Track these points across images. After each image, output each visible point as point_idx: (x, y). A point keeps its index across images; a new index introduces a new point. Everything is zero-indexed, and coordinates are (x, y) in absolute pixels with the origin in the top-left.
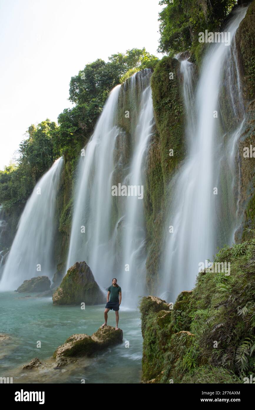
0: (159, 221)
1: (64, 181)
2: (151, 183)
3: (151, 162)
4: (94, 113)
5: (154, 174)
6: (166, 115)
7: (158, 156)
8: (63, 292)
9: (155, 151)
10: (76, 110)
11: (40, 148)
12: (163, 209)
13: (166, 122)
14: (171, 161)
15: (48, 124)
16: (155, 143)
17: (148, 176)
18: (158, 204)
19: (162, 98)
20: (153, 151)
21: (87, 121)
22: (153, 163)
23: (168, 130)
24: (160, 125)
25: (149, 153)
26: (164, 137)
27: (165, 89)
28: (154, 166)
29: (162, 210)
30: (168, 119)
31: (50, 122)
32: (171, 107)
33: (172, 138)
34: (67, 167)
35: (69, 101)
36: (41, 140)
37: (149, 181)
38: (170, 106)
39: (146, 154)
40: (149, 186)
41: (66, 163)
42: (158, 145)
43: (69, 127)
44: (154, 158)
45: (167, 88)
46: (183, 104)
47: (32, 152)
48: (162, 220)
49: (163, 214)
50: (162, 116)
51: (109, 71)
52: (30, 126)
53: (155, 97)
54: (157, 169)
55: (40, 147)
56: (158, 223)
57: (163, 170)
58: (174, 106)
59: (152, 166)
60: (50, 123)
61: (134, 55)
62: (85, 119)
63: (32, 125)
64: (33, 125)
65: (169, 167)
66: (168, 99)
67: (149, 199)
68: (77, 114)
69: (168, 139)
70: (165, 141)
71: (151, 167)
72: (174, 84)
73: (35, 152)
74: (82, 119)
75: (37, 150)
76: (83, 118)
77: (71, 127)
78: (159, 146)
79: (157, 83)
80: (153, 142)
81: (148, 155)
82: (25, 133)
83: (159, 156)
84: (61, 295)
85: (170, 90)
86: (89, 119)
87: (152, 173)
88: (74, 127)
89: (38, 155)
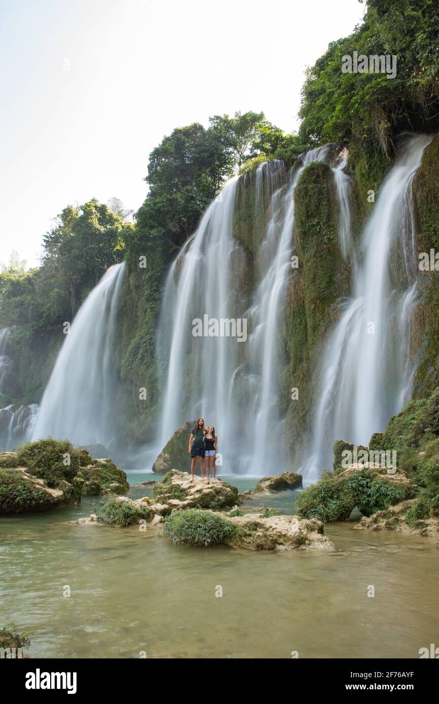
0: (301, 375)
1: (126, 301)
2: (291, 326)
3: (291, 300)
4: (190, 209)
5: (295, 315)
6: (313, 241)
7: (301, 295)
8: (171, 458)
9: (297, 287)
10: (164, 202)
11: (83, 246)
12: (307, 360)
13: (313, 251)
14: (319, 303)
15: (96, 207)
16: (296, 275)
17: (286, 317)
18: (299, 353)
19: (308, 217)
20: (295, 286)
21: (180, 219)
22: (294, 301)
23: (315, 262)
24: (304, 253)
25: (289, 289)
26: (309, 270)
27: (313, 207)
28: (295, 306)
29: (305, 361)
30: (315, 248)
31: (99, 204)
32: (320, 232)
33: (320, 273)
34: (132, 282)
35: (146, 182)
36: (86, 234)
37: (288, 324)
38: (318, 230)
39: (284, 289)
40: (287, 330)
41: (129, 275)
42: (301, 279)
43: (152, 227)
44: (296, 296)
45: (316, 206)
46: (335, 229)
47: (69, 252)
48: (305, 373)
49: (307, 366)
50: (308, 241)
51: (211, 144)
52: (65, 207)
53: (300, 215)
54: (299, 310)
55: (84, 244)
56: (299, 376)
57: (307, 312)
58: (323, 230)
59: (292, 305)
60: (99, 206)
61: (248, 122)
62: (177, 217)
63: (68, 206)
64: (71, 207)
65: (317, 310)
66: (316, 221)
67: (286, 346)
68: (166, 209)
69: (315, 274)
70: (311, 276)
71: (290, 306)
72: (324, 201)
73: (75, 252)
74: (172, 216)
75: (78, 248)
76: (174, 215)
77: (156, 227)
78: (302, 281)
79: (303, 198)
80: (294, 274)
81: (287, 289)
82: (56, 216)
83: (303, 293)
84: (169, 463)
85: (319, 208)
86: (182, 217)
87: (292, 314)
88: (160, 228)
89: (79, 257)
